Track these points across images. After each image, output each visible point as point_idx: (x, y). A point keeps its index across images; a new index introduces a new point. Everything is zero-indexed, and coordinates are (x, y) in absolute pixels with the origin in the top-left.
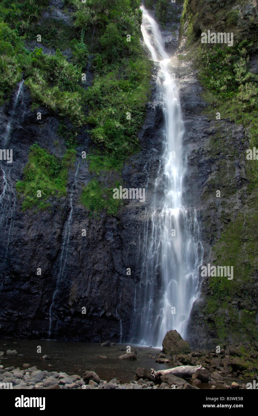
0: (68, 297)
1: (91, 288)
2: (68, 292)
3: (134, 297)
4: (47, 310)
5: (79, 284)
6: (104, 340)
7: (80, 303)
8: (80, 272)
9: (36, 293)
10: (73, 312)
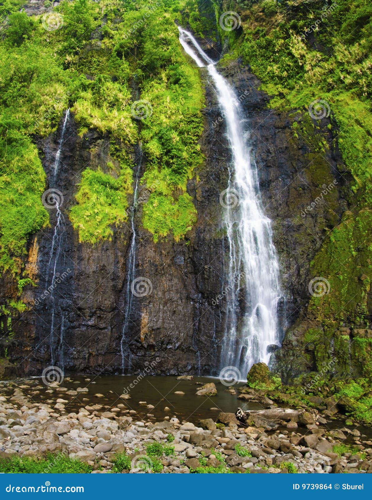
0: (140, 330)
1: (163, 319)
2: (138, 325)
4: (118, 345)
5: (150, 315)
6: (181, 373)
7: (152, 336)
8: (150, 302)
9: (104, 328)
10: (146, 346)
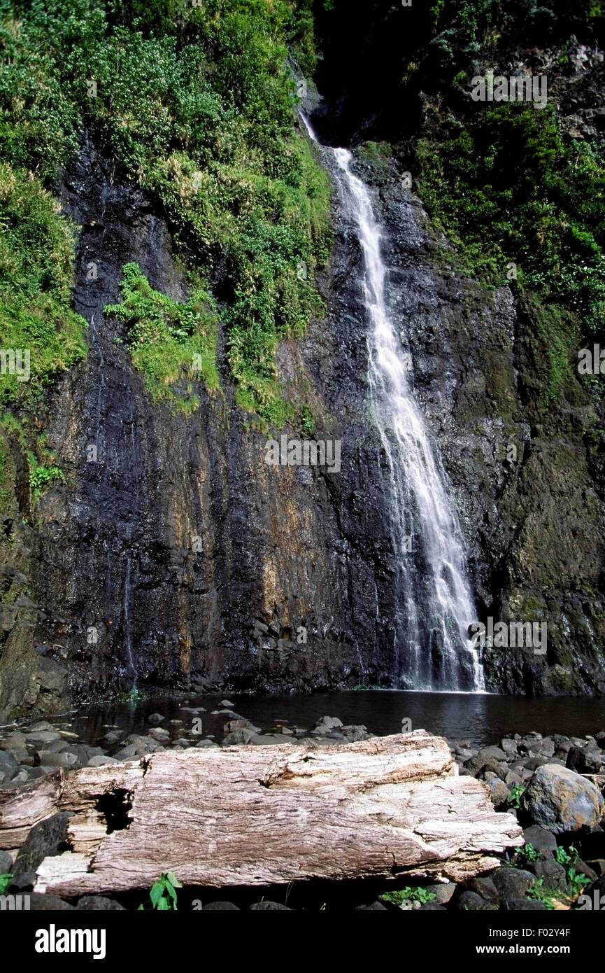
0: (263, 597)
2: (261, 588)
3: (374, 596)
5: (278, 571)
7: (286, 610)
9: (203, 592)
10: (276, 629)
